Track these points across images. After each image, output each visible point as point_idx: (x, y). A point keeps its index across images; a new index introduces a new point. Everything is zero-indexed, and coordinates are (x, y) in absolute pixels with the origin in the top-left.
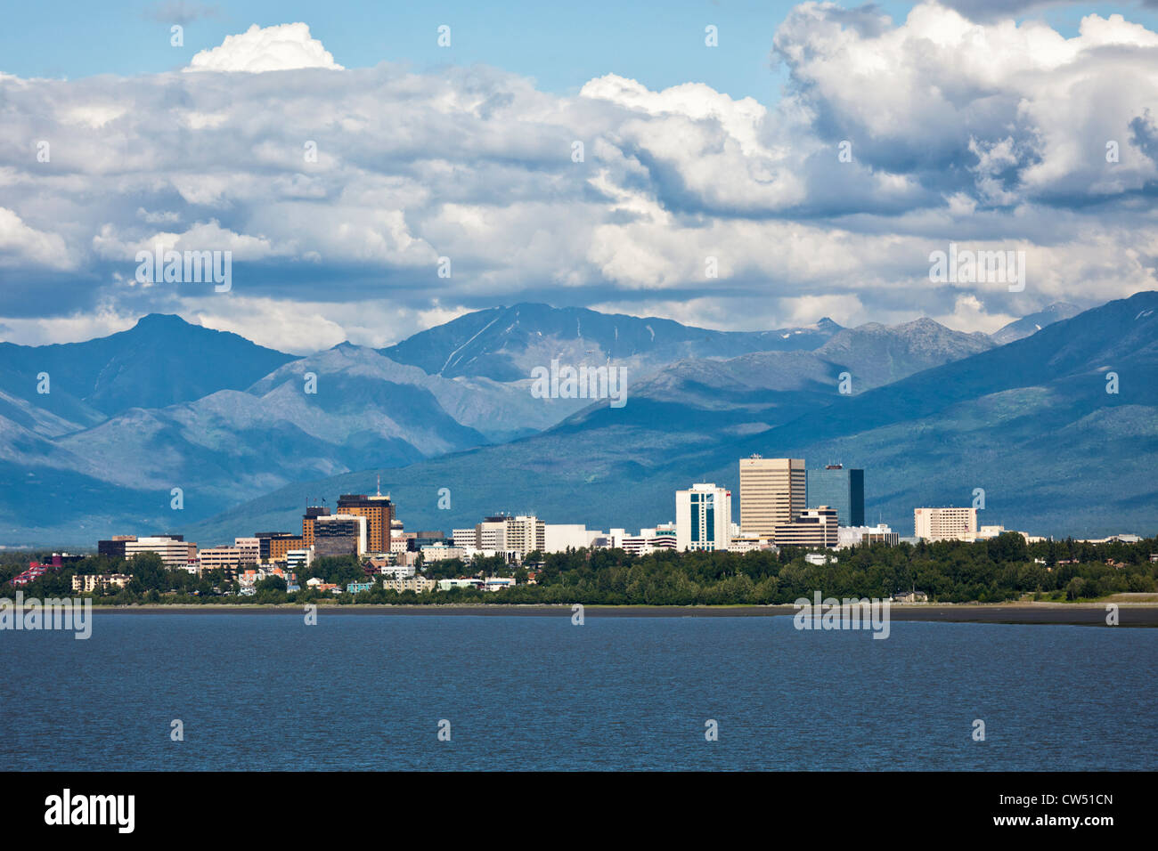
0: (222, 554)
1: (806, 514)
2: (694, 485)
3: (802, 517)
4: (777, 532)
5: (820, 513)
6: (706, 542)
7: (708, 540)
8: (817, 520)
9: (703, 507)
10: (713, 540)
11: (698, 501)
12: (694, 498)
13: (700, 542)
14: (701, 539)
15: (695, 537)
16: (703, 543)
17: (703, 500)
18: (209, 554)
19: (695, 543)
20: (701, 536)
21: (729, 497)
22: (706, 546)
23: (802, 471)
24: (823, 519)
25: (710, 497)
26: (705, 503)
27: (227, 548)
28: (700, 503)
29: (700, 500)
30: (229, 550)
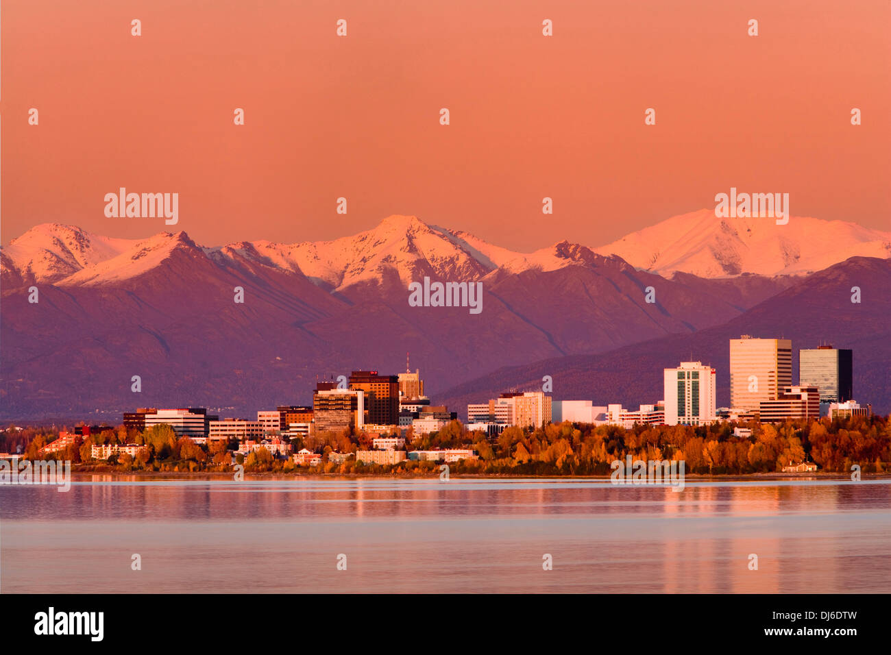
0: (230, 426)
1: (789, 391)
2: (682, 364)
3: (786, 393)
4: (761, 407)
5: (802, 390)
6: (691, 417)
7: (693, 415)
8: (799, 397)
9: (688, 383)
10: (698, 415)
11: (684, 378)
12: (681, 376)
13: (686, 417)
14: (687, 414)
15: (681, 413)
16: (689, 418)
17: (689, 378)
18: (218, 426)
19: (682, 418)
20: (687, 411)
21: (714, 375)
22: (691, 421)
23: (789, 350)
24: (805, 396)
25: (696, 375)
26: (691, 380)
27: (234, 420)
28: (686, 380)
29: (686, 378)
30: (236, 423)
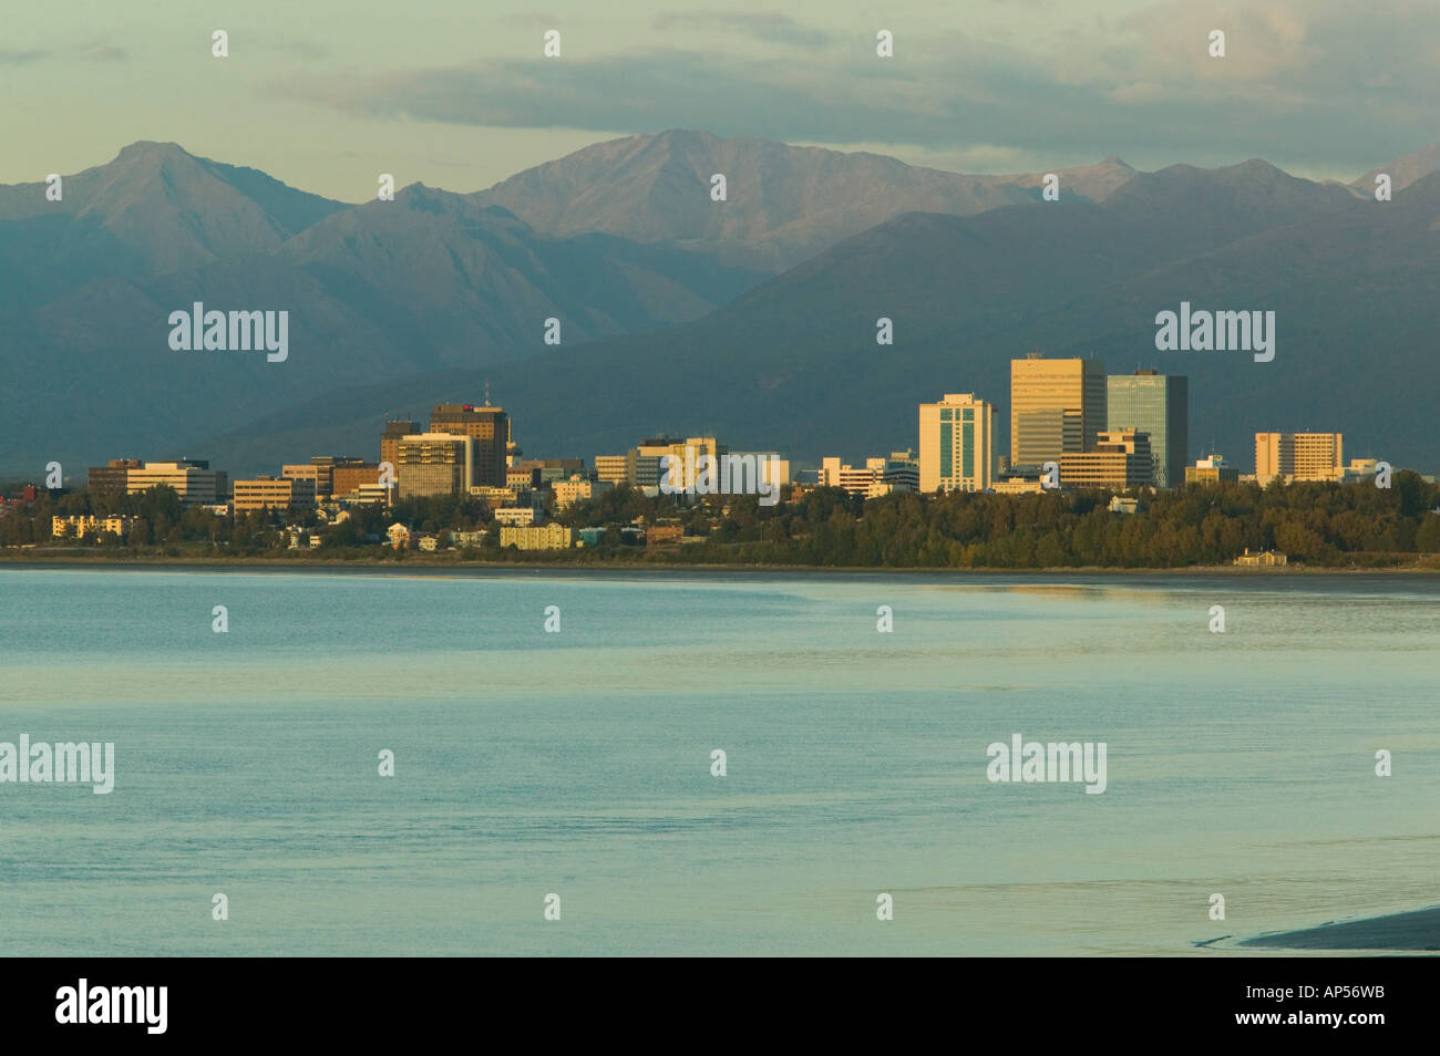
0: (266, 487)
1: (1106, 439)
2: (946, 396)
3: (1100, 443)
4: (1063, 464)
5: (1124, 439)
6: (961, 478)
7: (964, 474)
8: (1122, 449)
9: (958, 427)
10: (972, 475)
11: (951, 419)
12: (946, 415)
13: (954, 479)
14: (954, 474)
15: (946, 471)
16: (958, 479)
17: (958, 419)
18: (247, 487)
19: (947, 479)
20: (954, 469)
22: (962, 483)
23: (1101, 377)
24: (1130, 447)
25: (969, 414)
26: (961, 422)
27: (272, 479)
28: (954, 422)
29: (954, 418)
30: (276, 483)
